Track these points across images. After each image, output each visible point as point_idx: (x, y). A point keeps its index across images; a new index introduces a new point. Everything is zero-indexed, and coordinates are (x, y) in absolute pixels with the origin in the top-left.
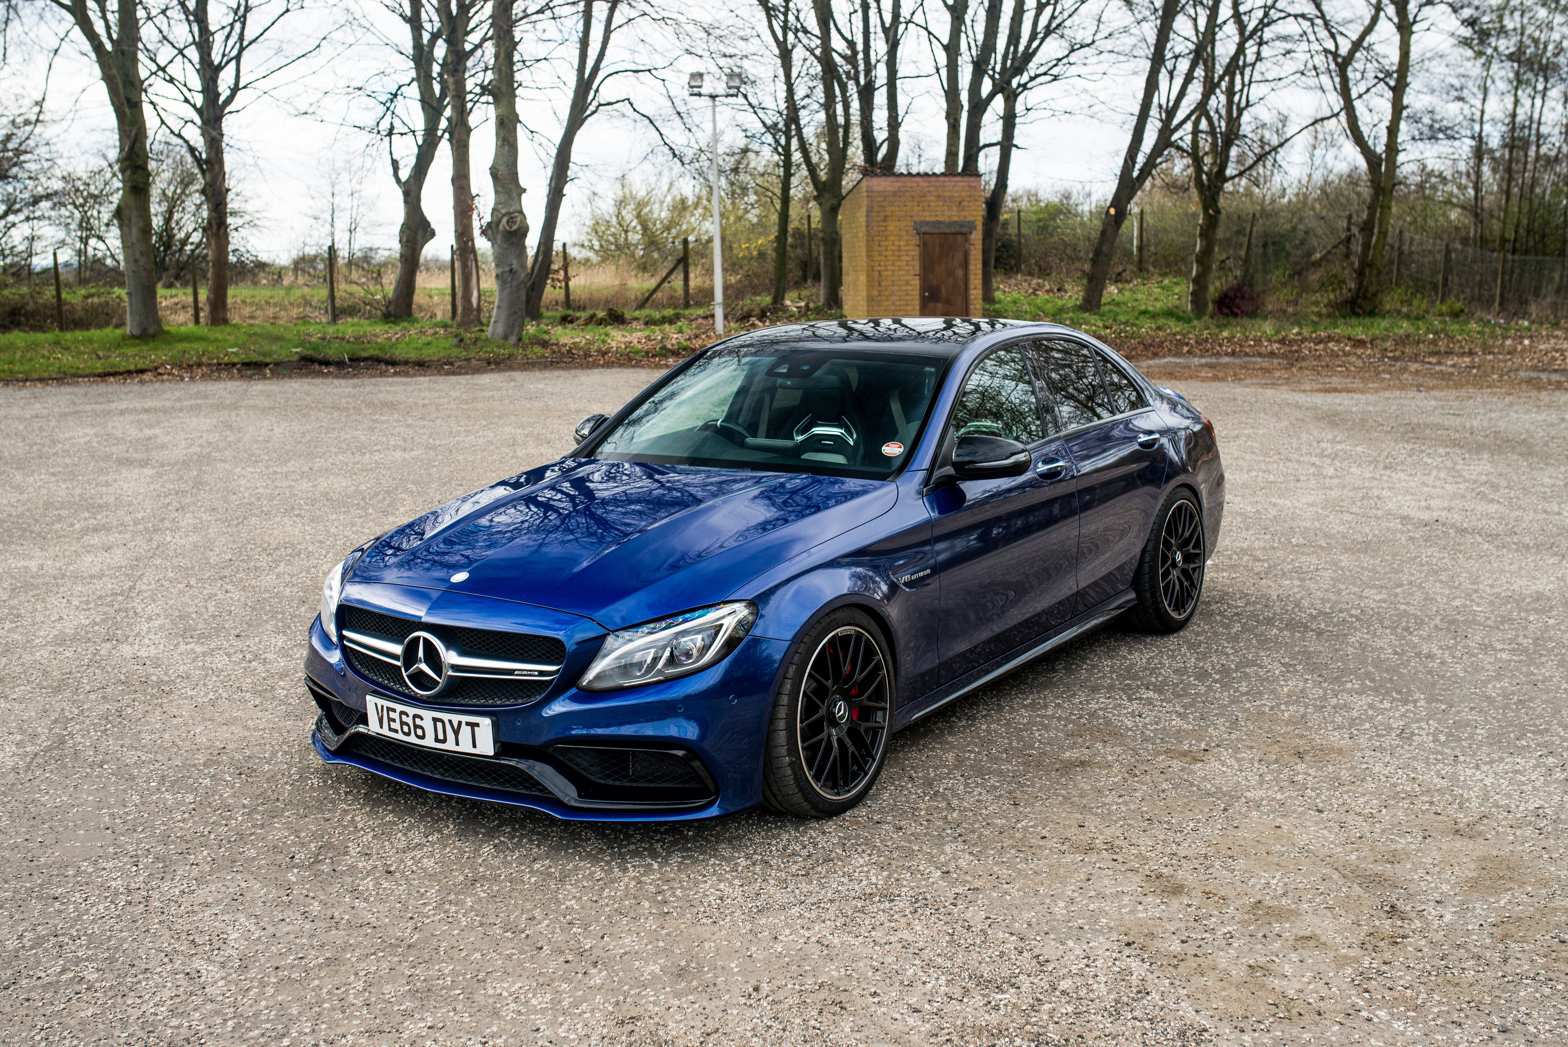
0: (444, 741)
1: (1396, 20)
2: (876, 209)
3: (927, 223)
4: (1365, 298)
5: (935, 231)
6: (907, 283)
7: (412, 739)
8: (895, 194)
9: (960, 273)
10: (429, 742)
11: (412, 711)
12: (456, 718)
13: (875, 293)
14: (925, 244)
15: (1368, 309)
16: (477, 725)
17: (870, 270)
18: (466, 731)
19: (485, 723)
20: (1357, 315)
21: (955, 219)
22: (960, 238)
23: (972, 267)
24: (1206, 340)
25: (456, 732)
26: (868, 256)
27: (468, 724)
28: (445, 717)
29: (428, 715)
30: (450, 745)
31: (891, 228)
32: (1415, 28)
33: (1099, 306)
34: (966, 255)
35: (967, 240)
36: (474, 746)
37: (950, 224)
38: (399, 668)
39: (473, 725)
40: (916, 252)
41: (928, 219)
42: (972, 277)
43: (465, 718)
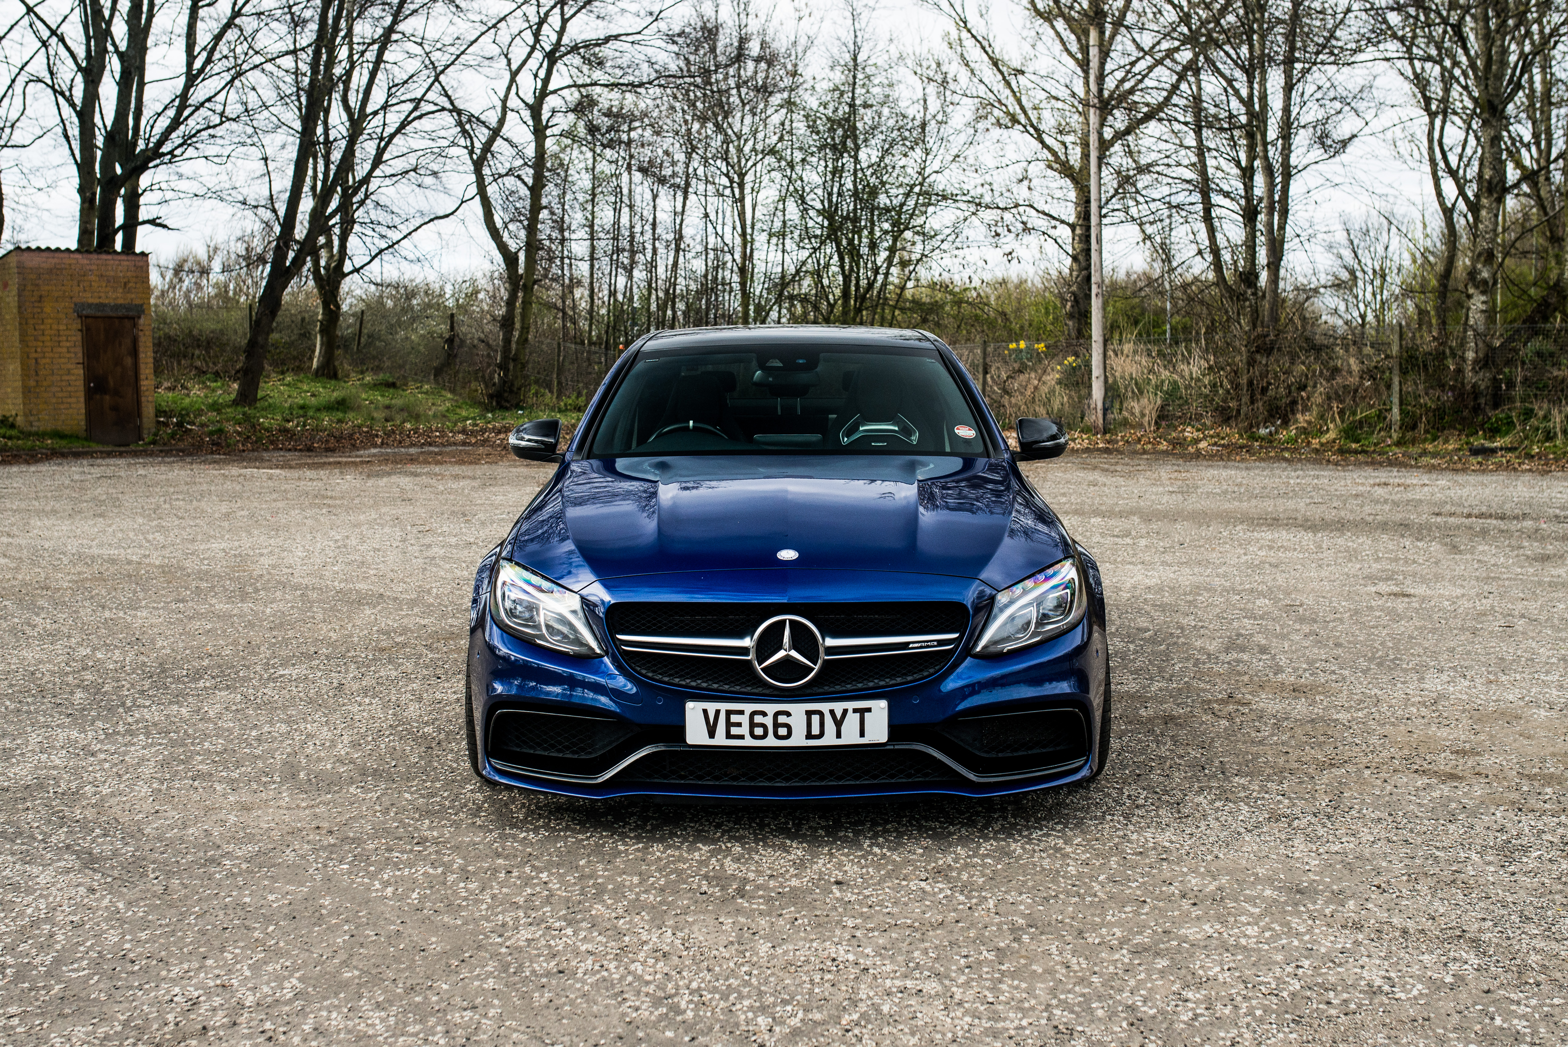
0: (821, 735)
1: (531, 123)
2: (29, 287)
3: (90, 305)
4: (511, 391)
5: (99, 314)
6: (69, 372)
7: (771, 741)
8: (50, 271)
9: (129, 361)
10: (798, 739)
11: (771, 708)
12: (838, 707)
13: (32, 383)
14: (88, 329)
15: (514, 402)
16: (869, 710)
17: (25, 358)
18: (852, 720)
19: (880, 708)
20: (507, 409)
21: (120, 301)
22: (128, 324)
23: (142, 355)
24: (393, 432)
25: (839, 724)
26: (21, 341)
27: (855, 711)
28: (825, 707)
29: (798, 710)
30: (829, 739)
31: (48, 310)
32: (548, 132)
33: (255, 400)
34: (135, 341)
35: (135, 325)
36: (862, 734)
37: (117, 307)
38: (749, 662)
39: (862, 712)
40: (78, 338)
41: (90, 301)
42: (142, 366)
43: (851, 705)
